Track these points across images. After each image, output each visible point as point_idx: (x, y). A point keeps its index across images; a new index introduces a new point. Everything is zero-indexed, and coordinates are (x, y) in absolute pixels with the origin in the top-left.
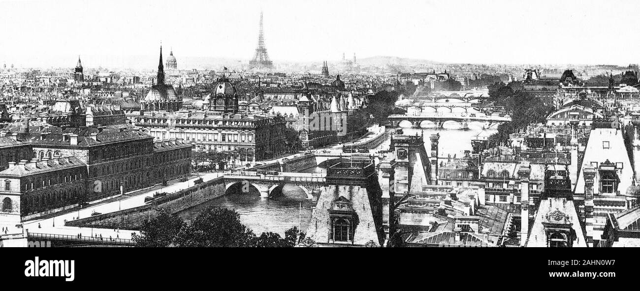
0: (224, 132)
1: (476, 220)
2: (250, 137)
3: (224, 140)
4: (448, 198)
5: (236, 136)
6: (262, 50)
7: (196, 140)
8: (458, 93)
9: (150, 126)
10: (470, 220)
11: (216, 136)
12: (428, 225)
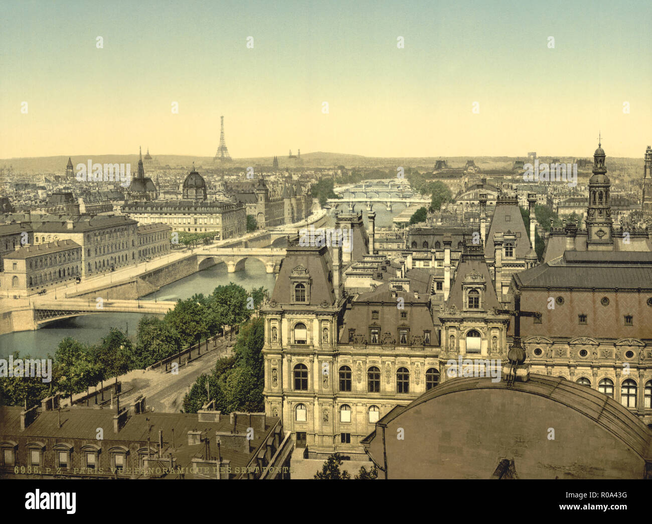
0: (195, 216)
1: (407, 281)
2: (218, 220)
3: (196, 223)
4: (384, 265)
5: (205, 220)
6: (223, 149)
7: (173, 223)
8: (383, 180)
9: (134, 213)
10: (403, 281)
11: (189, 220)
12: (369, 286)
